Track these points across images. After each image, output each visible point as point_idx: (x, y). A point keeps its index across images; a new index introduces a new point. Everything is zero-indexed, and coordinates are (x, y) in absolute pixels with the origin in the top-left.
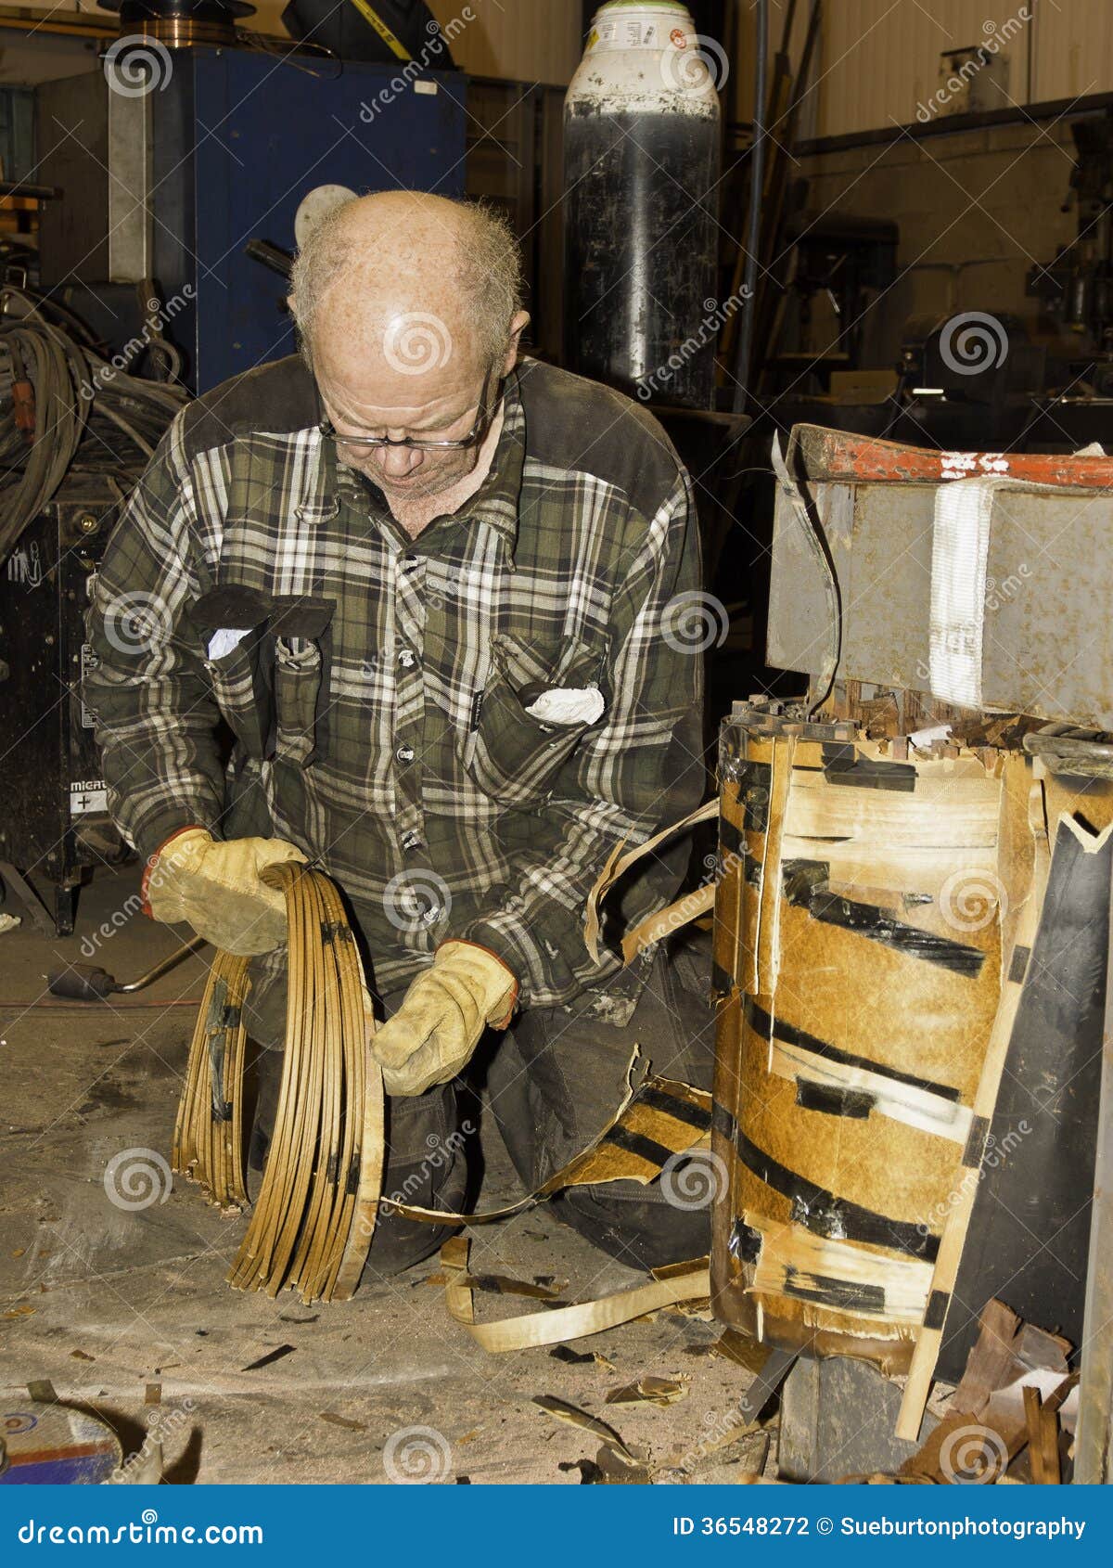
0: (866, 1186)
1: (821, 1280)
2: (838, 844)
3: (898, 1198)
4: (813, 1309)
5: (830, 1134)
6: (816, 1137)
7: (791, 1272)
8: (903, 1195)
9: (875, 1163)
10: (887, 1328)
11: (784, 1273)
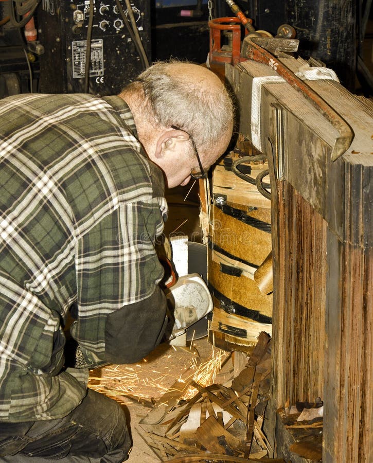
0: (240, 298)
1: (229, 327)
2: (229, 190)
3: (250, 302)
4: (227, 336)
5: (230, 281)
6: (226, 282)
7: (221, 324)
8: (251, 301)
9: (243, 291)
10: (248, 343)
11: (219, 324)
